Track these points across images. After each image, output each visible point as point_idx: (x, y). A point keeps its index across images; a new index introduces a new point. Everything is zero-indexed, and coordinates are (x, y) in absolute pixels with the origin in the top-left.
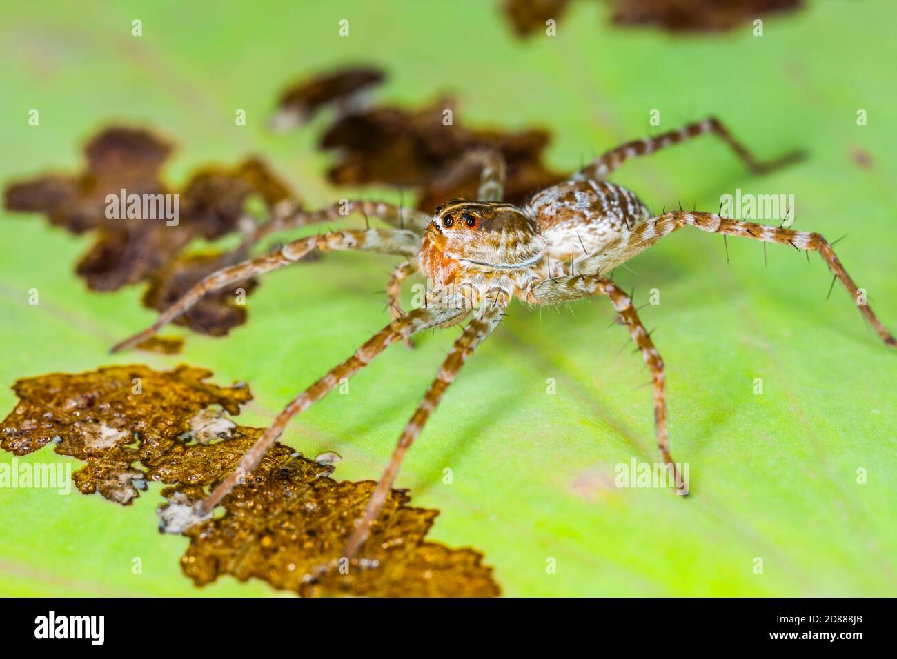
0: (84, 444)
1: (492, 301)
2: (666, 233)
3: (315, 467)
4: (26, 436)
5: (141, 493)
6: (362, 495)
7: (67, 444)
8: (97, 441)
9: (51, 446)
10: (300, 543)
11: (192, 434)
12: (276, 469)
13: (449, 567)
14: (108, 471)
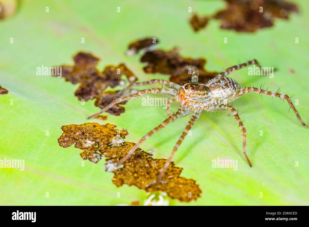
0: (82, 145)
1: (198, 110)
2: (246, 93)
3: (147, 154)
4: (66, 142)
5: (100, 160)
6: (161, 163)
7: (78, 145)
8: (86, 144)
9: (73, 145)
10: (144, 176)
11: (112, 143)
12: (136, 154)
13: (187, 184)
14: (90, 153)
